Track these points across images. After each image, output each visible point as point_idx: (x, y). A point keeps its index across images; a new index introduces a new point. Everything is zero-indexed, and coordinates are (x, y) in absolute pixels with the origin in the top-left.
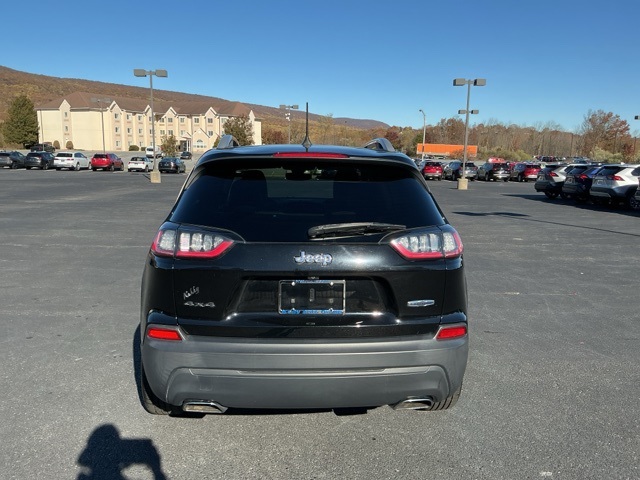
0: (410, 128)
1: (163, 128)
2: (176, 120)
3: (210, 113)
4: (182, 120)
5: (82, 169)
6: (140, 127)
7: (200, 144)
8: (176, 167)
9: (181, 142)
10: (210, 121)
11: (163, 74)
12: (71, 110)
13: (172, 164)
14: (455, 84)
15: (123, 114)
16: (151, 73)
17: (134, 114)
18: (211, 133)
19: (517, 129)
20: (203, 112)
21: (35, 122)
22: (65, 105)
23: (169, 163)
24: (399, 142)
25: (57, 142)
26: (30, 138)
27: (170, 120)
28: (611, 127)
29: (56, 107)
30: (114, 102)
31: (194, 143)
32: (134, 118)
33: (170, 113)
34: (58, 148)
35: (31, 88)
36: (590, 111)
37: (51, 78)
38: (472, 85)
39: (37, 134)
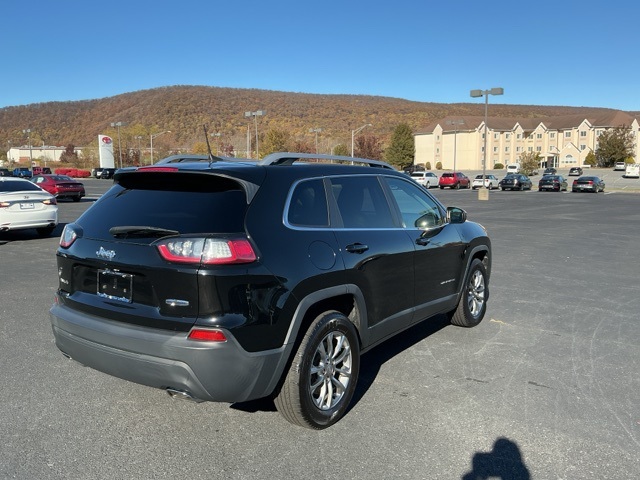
1: (532, 145)
2: (546, 136)
3: (585, 125)
4: (552, 135)
5: (431, 187)
6: (507, 145)
7: (569, 159)
8: (520, 184)
9: (549, 158)
10: (584, 134)
11: (500, 92)
12: (443, 133)
13: (516, 182)
15: (491, 133)
16: (487, 92)
17: (502, 132)
18: (584, 147)
20: (576, 124)
21: (412, 146)
22: (438, 129)
23: (513, 180)
25: (428, 164)
26: (407, 160)
27: (540, 136)
29: (430, 132)
30: (483, 123)
31: (562, 159)
32: (501, 137)
33: (540, 129)
34: (429, 168)
35: (421, 116)
37: (438, 105)
39: (413, 157)
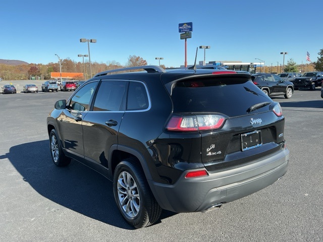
0: (41, 64)
14: (81, 41)
19: (98, 64)
24: (39, 71)
28: (140, 63)
36: (130, 56)
38: (90, 42)
